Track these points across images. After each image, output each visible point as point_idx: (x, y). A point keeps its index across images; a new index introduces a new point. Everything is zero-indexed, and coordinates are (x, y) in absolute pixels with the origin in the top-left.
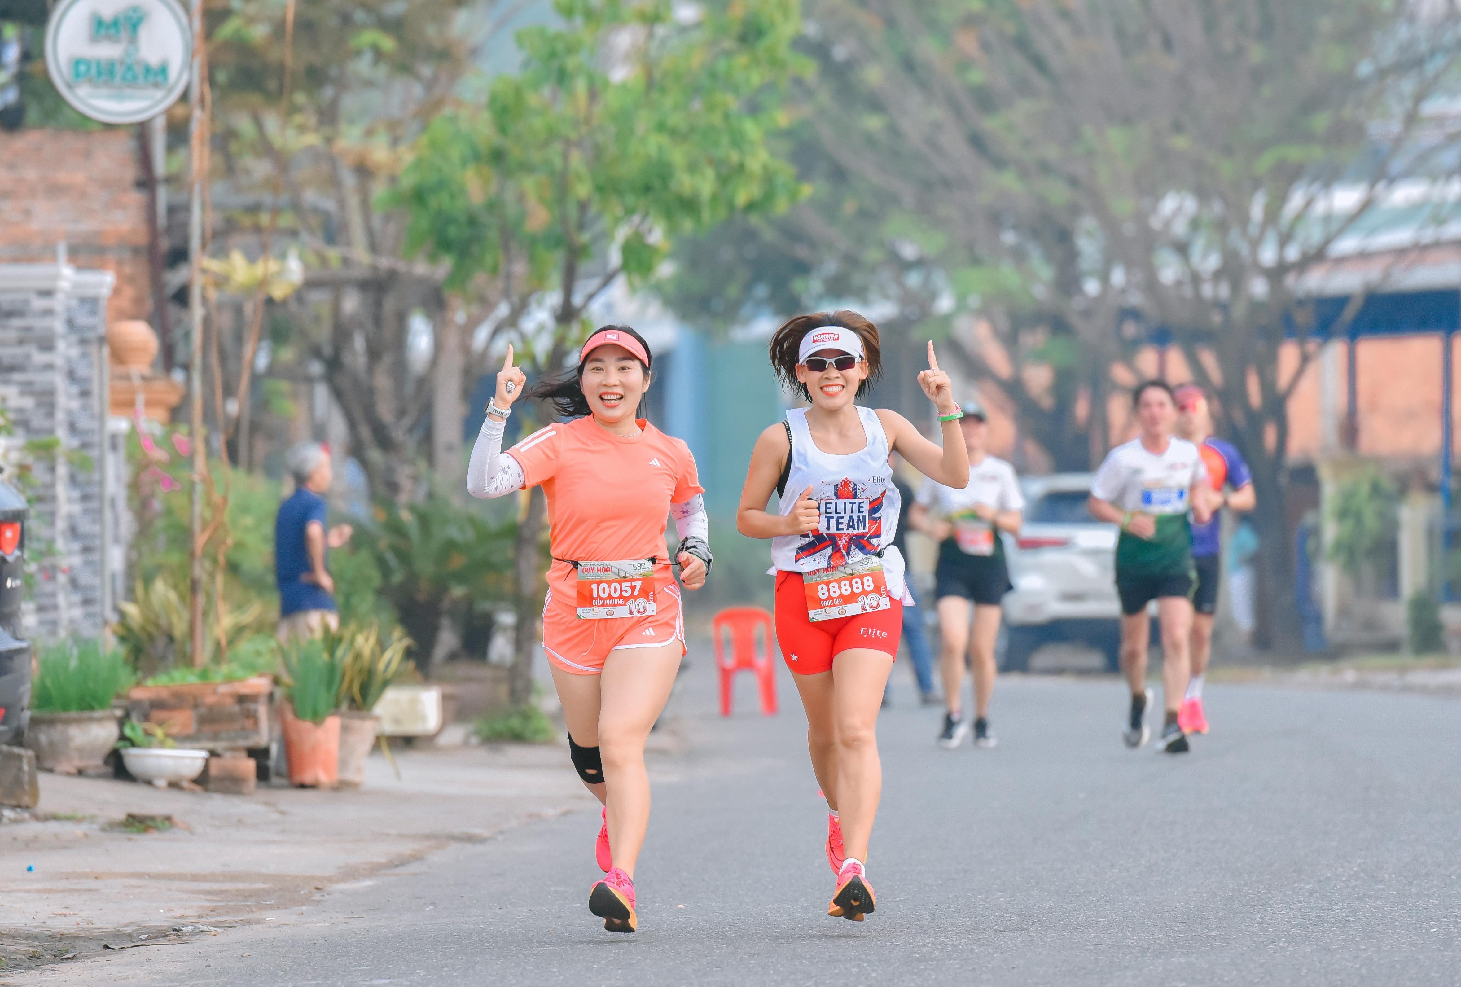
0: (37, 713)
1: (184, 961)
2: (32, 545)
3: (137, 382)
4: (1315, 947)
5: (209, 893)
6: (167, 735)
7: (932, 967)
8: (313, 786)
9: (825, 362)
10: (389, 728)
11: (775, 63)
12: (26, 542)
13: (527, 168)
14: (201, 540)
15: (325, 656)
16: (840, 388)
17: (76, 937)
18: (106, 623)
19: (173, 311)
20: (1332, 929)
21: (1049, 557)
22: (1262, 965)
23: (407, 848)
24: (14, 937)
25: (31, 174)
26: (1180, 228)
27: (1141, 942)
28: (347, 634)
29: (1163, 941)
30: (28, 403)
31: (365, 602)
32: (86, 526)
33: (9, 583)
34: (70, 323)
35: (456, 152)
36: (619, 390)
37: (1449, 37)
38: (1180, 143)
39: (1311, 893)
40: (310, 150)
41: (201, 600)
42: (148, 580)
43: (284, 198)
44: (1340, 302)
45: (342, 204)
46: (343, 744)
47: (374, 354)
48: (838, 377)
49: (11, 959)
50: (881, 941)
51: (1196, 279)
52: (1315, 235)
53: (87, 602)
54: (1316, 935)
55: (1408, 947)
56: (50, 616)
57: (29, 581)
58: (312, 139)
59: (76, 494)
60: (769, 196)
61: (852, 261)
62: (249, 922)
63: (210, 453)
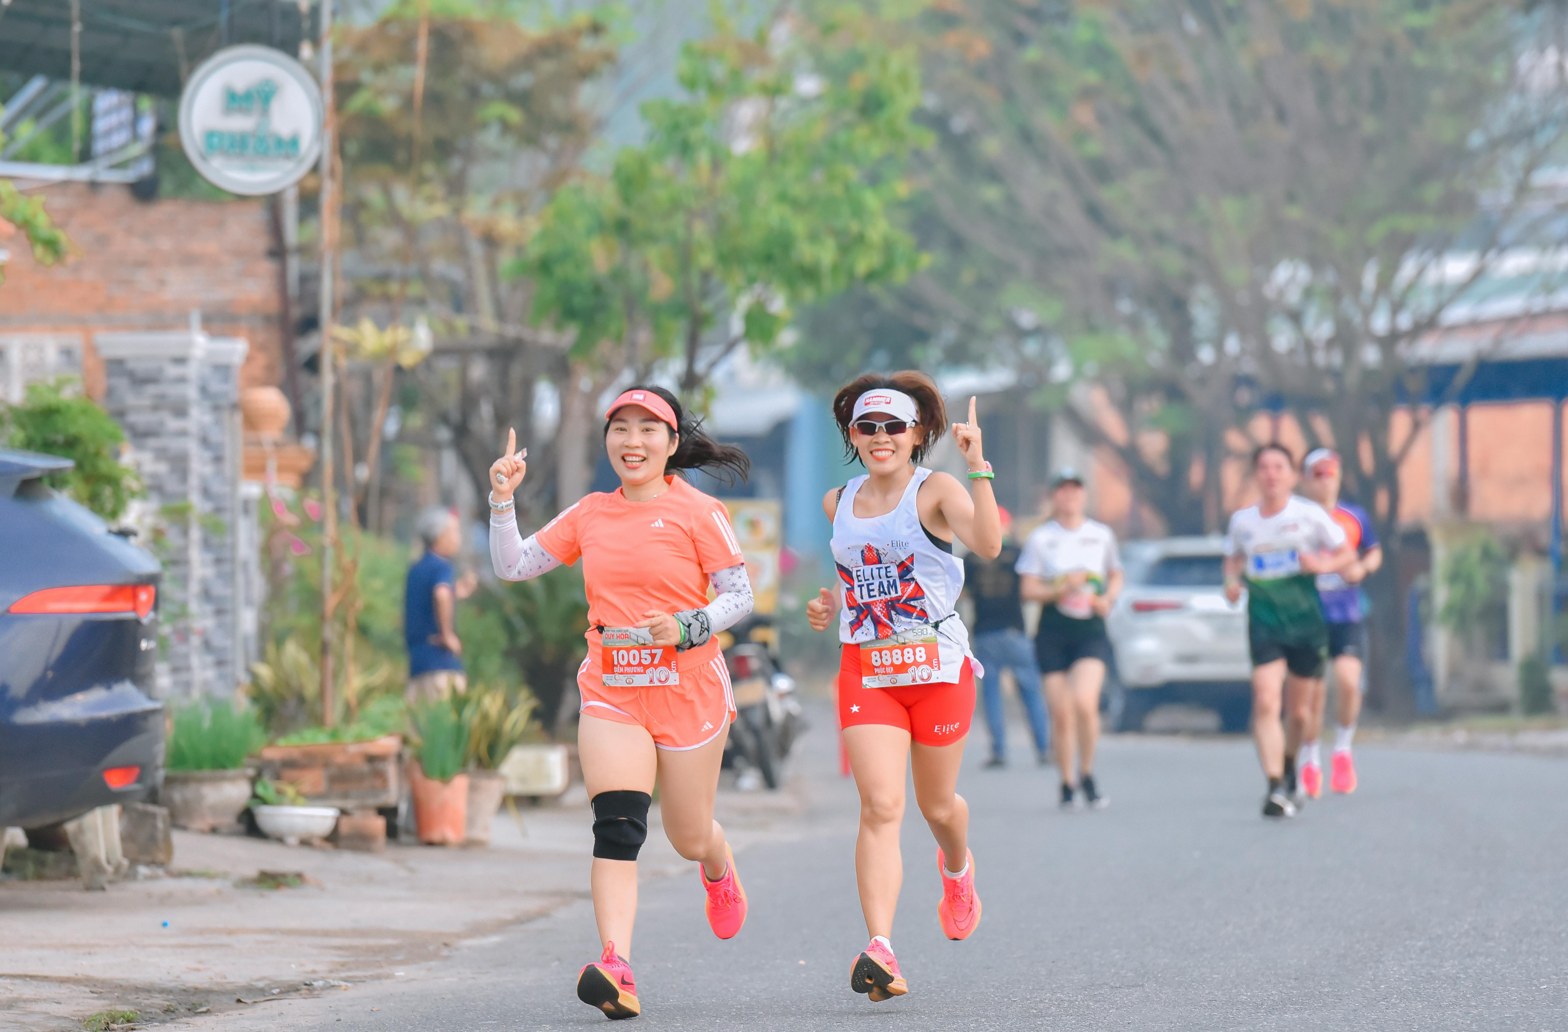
0: (172, 772)
1: (315, 1015)
2: (167, 608)
3: (268, 448)
4: (1427, 1003)
5: (339, 948)
6: (300, 794)
7: (1048, 1023)
8: (441, 844)
9: (875, 426)
10: (516, 787)
11: (896, 135)
12: (161, 605)
13: (651, 238)
14: (331, 602)
15: (452, 717)
16: (890, 453)
17: (209, 992)
18: (237, 684)
19: (304, 378)
20: (1444, 986)
21: (1164, 620)
22: (1374, 1022)
23: (533, 905)
24: (149, 991)
25: (165, 244)
26: (1293, 297)
27: (1255, 998)
28: (474, 695)
29: (1277, 997)
30: (162, 468)
31: (493, 664)
32: (219, 589)
33: (144, 645)
34: (204, 390)
35: (581, 222)
36: (642, 452)
37: (1559, 108)
38: (1294, 213)
39: (1422, 950)
40: (439, 220)
41: (331, 662)
42: (279, 642)
43: (413, 268)
44: (1450, 370)
45: (469, 272)
46: (471, 803)
47: (501, 421)
48: (887, 442)
49: (146, 1013)
50: (999, 997)
51: (1309, 347)
52: (1425, 303)
53: (220, 663)
54: (1428, 992)
55: (1518, 1004)
56: (183, 676)
57: (163, 643)
58: (440, 210)
59: (209, 557)
60: (889, 265)
61: (970, 329)
62: (379, 977)
63: (340, 518)
